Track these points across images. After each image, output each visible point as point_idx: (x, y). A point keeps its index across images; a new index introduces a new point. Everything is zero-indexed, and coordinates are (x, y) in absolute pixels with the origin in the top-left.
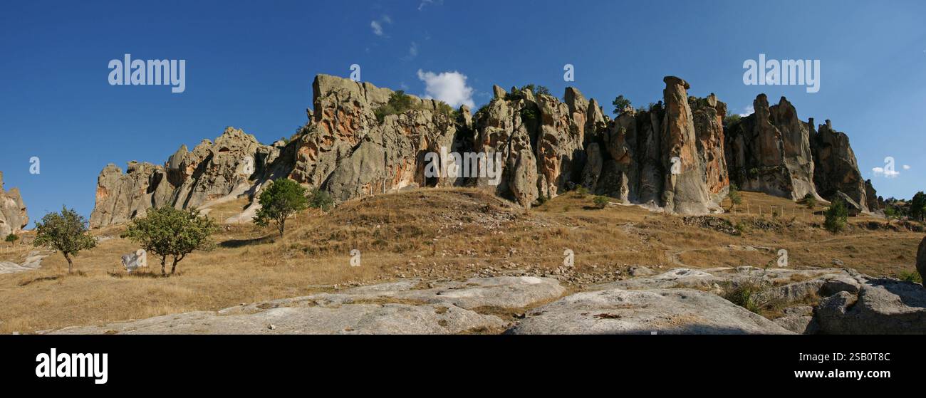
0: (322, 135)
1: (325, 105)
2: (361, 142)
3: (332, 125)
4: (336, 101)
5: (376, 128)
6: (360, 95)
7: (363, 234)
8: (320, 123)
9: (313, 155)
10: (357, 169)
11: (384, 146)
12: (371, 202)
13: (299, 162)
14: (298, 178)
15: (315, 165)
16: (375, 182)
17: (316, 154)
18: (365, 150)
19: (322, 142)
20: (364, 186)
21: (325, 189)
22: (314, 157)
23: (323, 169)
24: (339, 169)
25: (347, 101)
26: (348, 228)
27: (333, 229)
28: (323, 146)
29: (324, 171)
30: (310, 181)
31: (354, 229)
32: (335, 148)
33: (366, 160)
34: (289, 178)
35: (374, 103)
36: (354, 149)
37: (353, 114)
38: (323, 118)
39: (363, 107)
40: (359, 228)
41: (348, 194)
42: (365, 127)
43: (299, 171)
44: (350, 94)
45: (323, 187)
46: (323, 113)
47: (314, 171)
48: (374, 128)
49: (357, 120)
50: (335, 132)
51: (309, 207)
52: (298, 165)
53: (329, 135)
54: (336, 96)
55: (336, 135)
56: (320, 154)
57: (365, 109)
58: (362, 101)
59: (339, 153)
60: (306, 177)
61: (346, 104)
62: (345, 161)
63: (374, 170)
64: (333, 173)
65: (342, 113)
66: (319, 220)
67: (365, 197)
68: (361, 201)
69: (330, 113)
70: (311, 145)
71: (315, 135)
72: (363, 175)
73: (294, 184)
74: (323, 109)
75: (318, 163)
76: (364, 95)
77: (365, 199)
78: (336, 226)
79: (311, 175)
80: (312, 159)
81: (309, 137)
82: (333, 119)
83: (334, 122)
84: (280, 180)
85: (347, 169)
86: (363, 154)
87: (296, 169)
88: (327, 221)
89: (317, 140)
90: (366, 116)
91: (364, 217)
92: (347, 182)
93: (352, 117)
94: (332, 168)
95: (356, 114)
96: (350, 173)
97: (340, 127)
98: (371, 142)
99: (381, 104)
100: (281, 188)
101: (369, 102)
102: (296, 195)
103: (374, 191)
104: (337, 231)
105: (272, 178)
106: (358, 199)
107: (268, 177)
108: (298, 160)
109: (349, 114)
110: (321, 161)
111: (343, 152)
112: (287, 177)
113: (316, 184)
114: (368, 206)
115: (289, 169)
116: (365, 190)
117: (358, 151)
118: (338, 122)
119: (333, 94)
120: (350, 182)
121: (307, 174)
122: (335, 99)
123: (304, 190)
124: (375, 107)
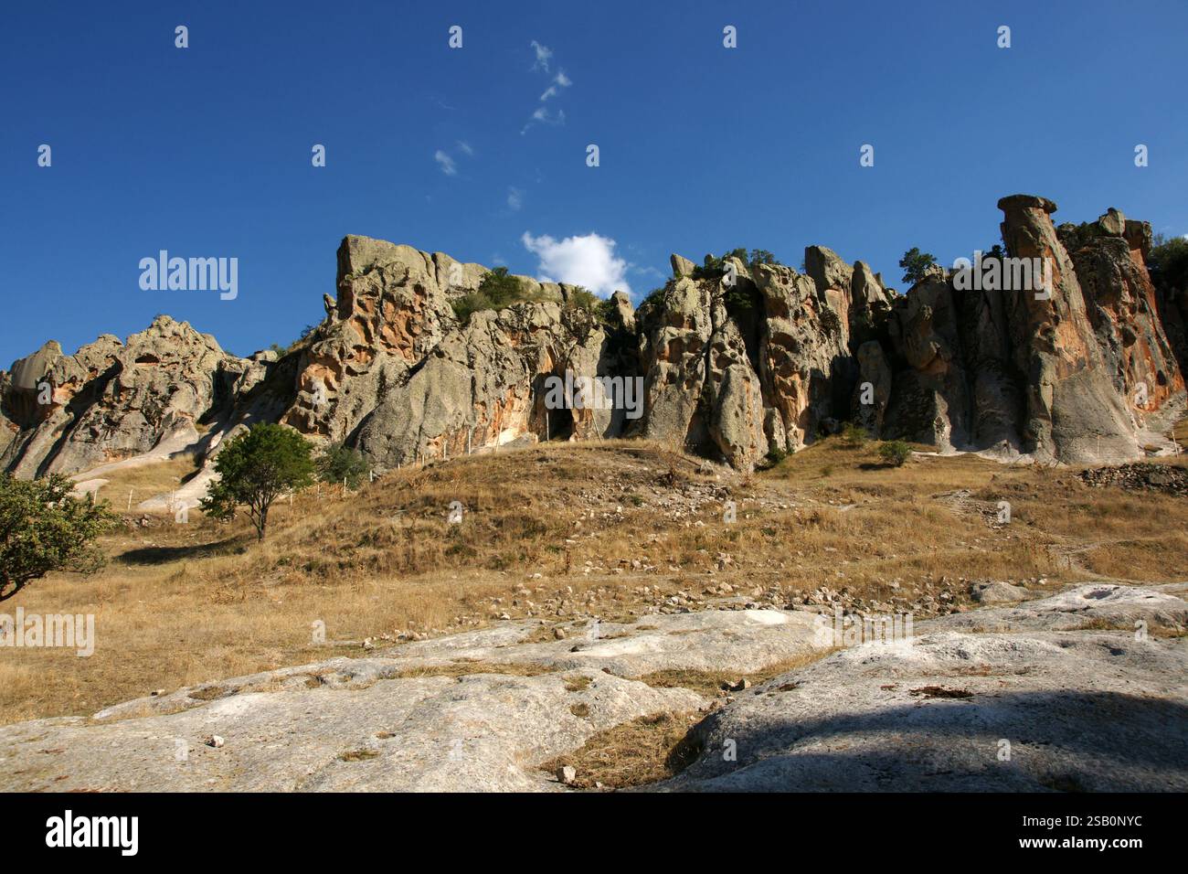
0: (352, 344)
1: (359, 290)
2: (426, 358)
3: (371, 326)
4: (381, 285)
5: (455, 334)
6: (426, 275)
7: (427, 534)
8: (348, 321)
9: (332, 380)
10: (417, 410)
11: (471, 366)
12: (443, 471)
13: (303, 393)
14: (302, 423)
15: (335, 400)
16: (452, 433)
17: (338, 378)
18: (435, 374)
19: (351, 357)
20: (432, 440)
21: (354, 447)
22: (335, 384)
23: (351, 407)
24: (382, 408)
25: (402, 284)
26: (396, 522)
27: (366, 524)
28: (353, 364)
29: (354, 412)
30: (325, 430)
31: (408, 523)
32: (375, 369)
33: (436, 391)
34: (281, 422)
35: (452, 290)
36: (413, 371)
37: (412, 309)
38: (355, 313)
39: (431, 295)
40: (419, 522)
41: (399, 456)
42: (435, 332)
43: (303, 410)
44: (407, 272)
45: (351, 442)
46: (355, 305)
47: (332, 410)
48: (451, 334)
49: (419, 319)
50: (377, 340)
51: (320, 481)
52: (302, 398)
53: (365, 344)
54: (381, 274)
55: (378, 344)
56: (347, 378)
57: (435, 299)
58: (429, 284)
59: (382, 377)
60: (316, 422)
61: (400, 291)
62: (394, 394)
63: (451, 410)
64: (371, 414)
65: (391, 306)
66: (340, 507)
67: (431, 461)
68: (424, 468)
69: (368, 305)
70: (328, 361)
71: (337, 344)
72: (430, 419)
73: (291, 433)
74: (356, 297)
75: (341, 397)
76: (434, 276)
77: (431, 465)
78: (372, 519)
79: (326, 418)
80: (330, 388)
81: (325, 348)
82: (373, 315)
83: (376, 322)
84: (263, 426)
85: (398, 408)
86: (429, 380)
87: (296, 406)
88: (355, 509)
89: (342, 353)
90: (436, 312)
91: (429, 501)
92: (397, 433)
93: (409, 313)
94: (370, 404)
95: (418, 309)
96: (404, 416)
97: (387, 331)
98: (445, 359)
99: (465, 290)
100: (265, 442)
101: (443, 287)
102: (293, 457)
103: (449, 450)
104: (376, 528)
105: (247, 422)
106: (419, 465)
107: (239, 420)
108: (301, 388)
109: (404, 307)
110: (347, 392)
111: (392, 376)
112: (277, 423)
113: (337, 436)
114: (436, 478)
115: (282, 405)
116: (432, 448)
117: (421, 375)
118: (383, 321)
119: (375, 271)
120: (404, 433)
121: (319, 416)
122: (378, 280)
123: (311, 446)
124: (455, 297)
